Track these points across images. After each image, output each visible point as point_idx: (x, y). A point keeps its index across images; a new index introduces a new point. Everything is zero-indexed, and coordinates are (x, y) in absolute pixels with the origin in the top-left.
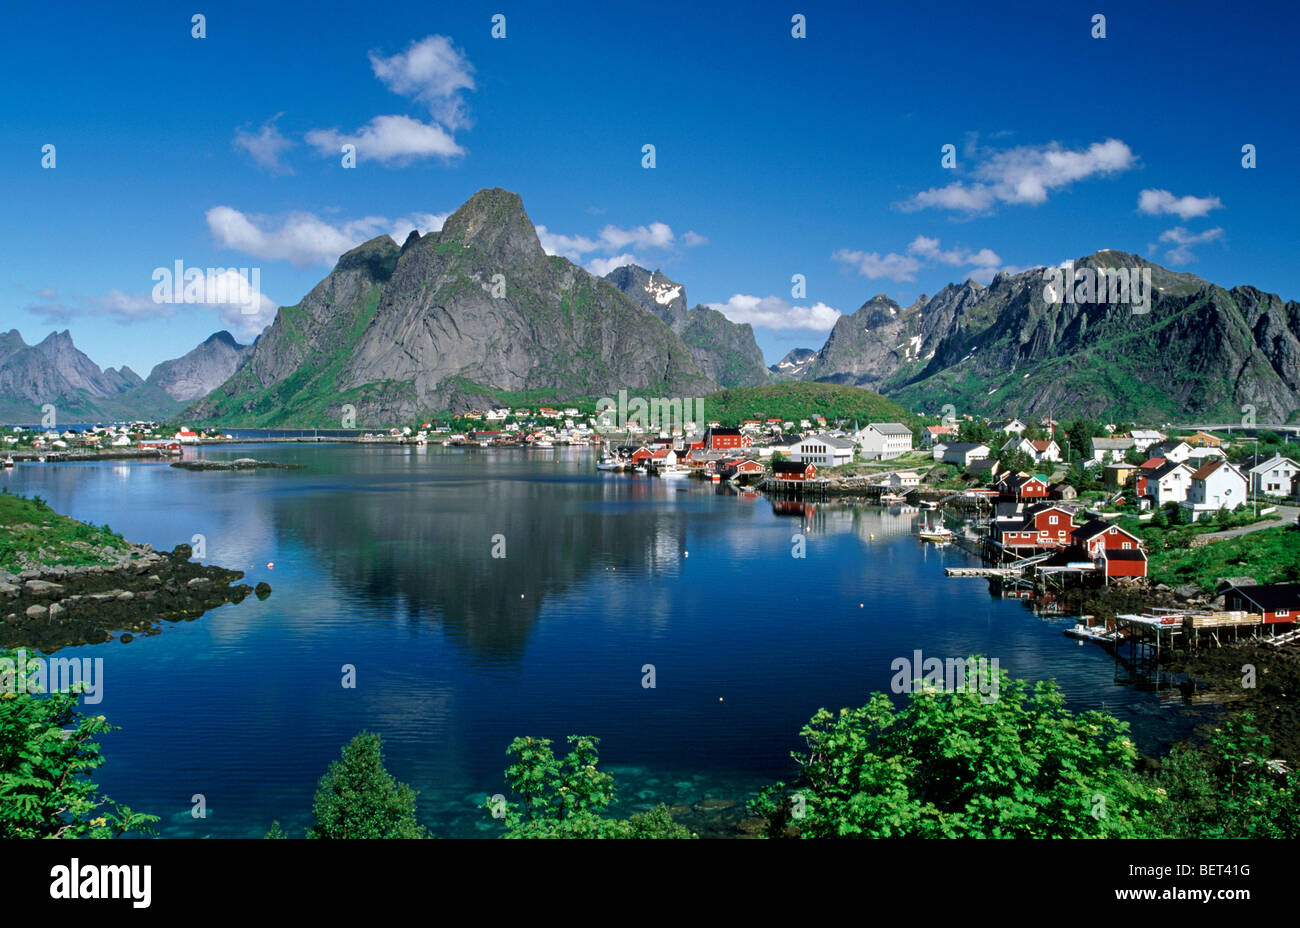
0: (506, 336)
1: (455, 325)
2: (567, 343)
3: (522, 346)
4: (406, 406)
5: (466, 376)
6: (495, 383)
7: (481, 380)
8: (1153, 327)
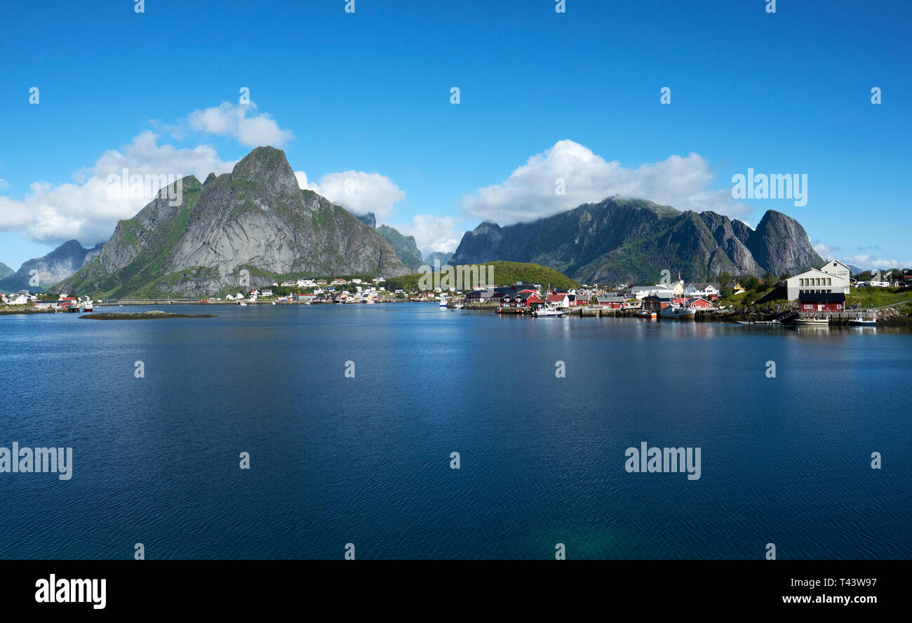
0: (278, 239)
1: (244, 232)
2: (317, 244)
3: (288, 245)
4: (212, 284)
5: (253, 264)
6: (272, 268)
7: (263, 267)
8: (656, 236)
